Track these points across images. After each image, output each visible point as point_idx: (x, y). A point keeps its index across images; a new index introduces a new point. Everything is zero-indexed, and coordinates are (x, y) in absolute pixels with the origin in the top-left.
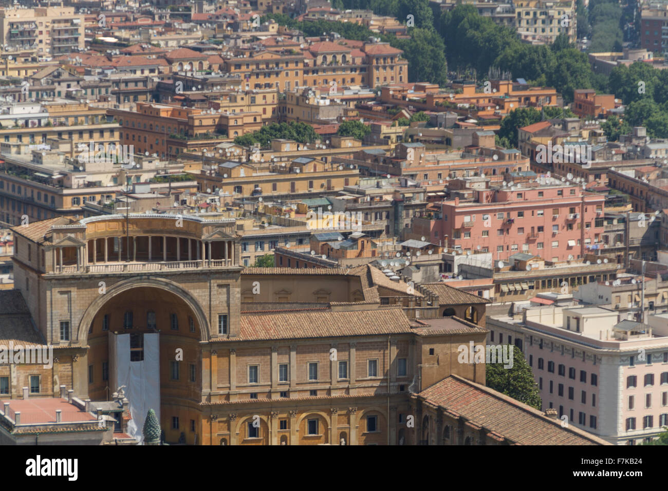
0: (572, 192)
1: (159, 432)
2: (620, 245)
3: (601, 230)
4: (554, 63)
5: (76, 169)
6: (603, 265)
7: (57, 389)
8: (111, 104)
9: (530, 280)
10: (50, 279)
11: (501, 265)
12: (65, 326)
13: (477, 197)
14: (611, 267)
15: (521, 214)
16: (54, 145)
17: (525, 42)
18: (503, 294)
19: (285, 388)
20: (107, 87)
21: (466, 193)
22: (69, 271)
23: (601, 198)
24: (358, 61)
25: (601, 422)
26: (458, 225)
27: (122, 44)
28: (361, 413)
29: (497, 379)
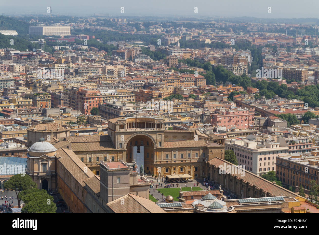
0: (246, 112)
1: (144, 171)
2: (258, 125)
3: (253, 122)
4: (242, 80)
5: (124, 106)
6: (254, 130)
7: (118, 160)
8: (133, 89)
9: (236, 134)
10: (117, 133)
11: (228, 130)
12: (121, 144)
13: (223, 113)
14: (256, 131)
15: (233, 118)
16: (118, 99)
17: (235, 75)
18: (229, 137)
19: (175, 160)
20: (132, 85)
21: (220, 112)
22: (122, 131)
23: (254, 114)
24: (194, 79)
25: (253, 169)
26: (218, 120)
27: (135, 75)
28: (194, 166)
29: (227, 158)
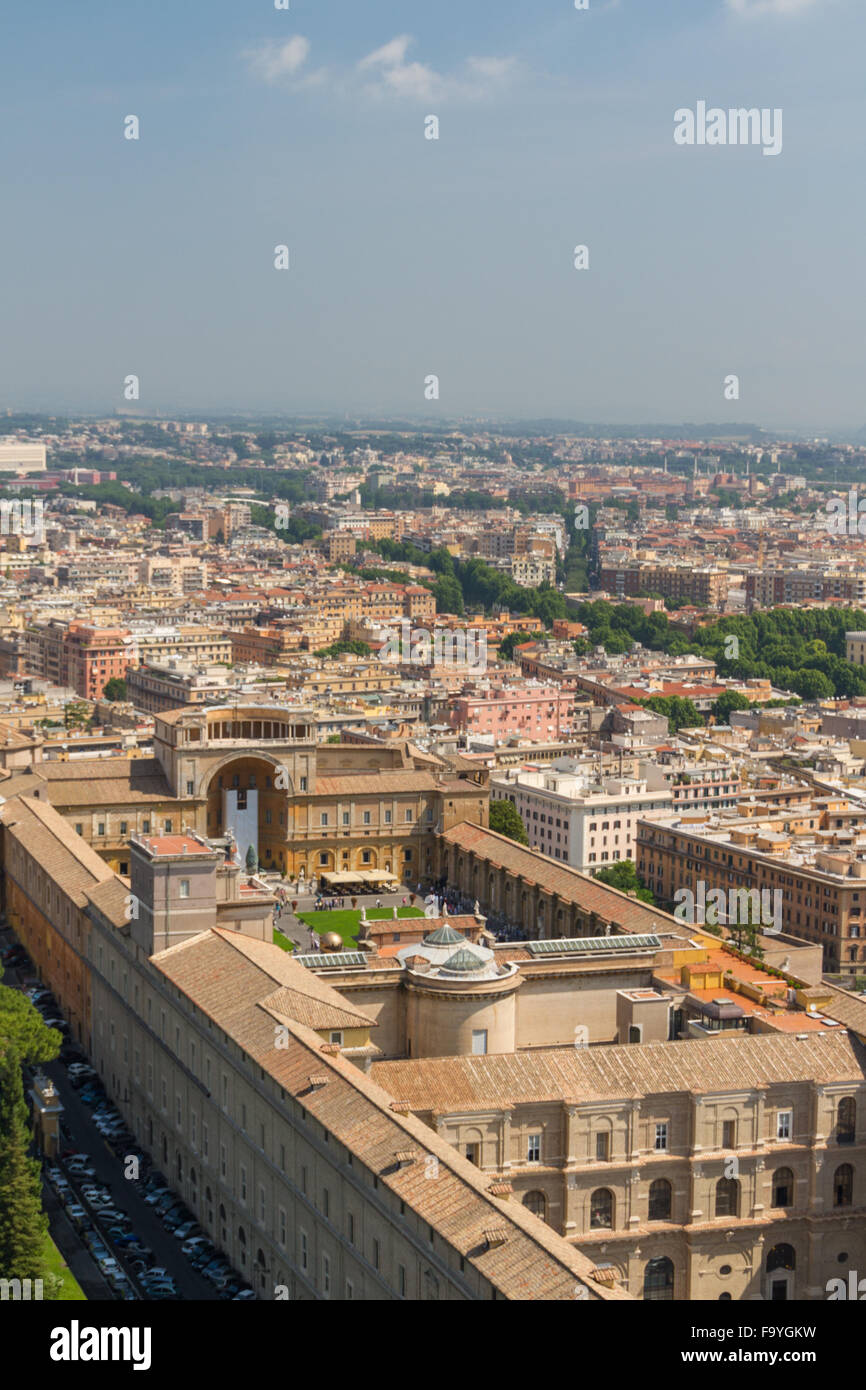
0: (551, 692)
1: (257, 861)
2: (585, 730)
3: (572, 719)
4: (539, 600)
5: (200, 673)
6: (573, 744)
7: (184, 829)
8: (226, 627)
9: (521, 754)
10: (180, 751)
11: (500, 743)
12: (191, 785)
13: (484, 696)
14: (578, 745)
15: (514, 707)
16: (185, 655)
17: (519, 585)
18: (501, 763)
19: (347, 830)
20: (222, 615)
21: (476, 692)
22: (194, 745)
23: (572, 696)
24: (401, 598)
25: (571, 856)
26: (470, 715)
27: (233, 585)
28: (400, 848)
29: (497, 824)
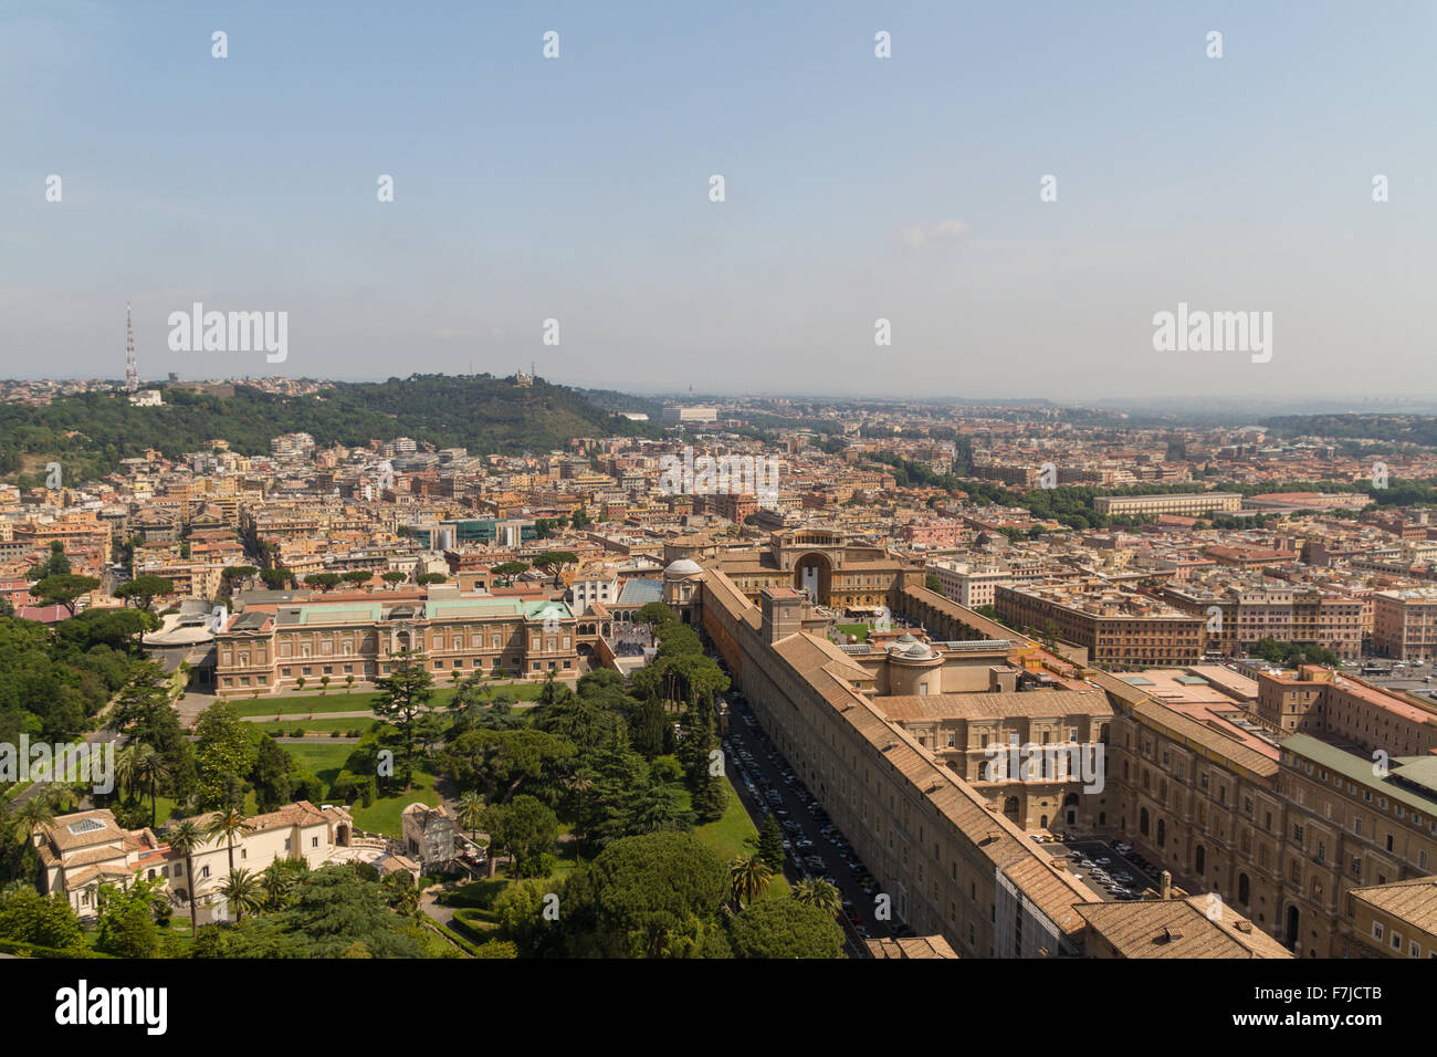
0: (952, 524)
1: (818, 600)
2: (968, 542)
3: (962, 537)
4: (944, 481)
5: (788, 513)
6: (963, 548)
7: (784, 585)
8: (799, 492)
9: (938, 553)
10: (782, 549)
11: (928, 548)
12: (787, 564)
13: (920, 525)
15: (935, 531)
16: (781, 505)
17: (935, 474)
18: (929, 557)
19: (859, 587)
20: (798, 486)
21: (916, 524)
22: (789, 546)
23: (962, 526)
24: (879, 479)
25: (963, 601)
26: (913, 534)
28: (884, 595)
29: (930, 586)
